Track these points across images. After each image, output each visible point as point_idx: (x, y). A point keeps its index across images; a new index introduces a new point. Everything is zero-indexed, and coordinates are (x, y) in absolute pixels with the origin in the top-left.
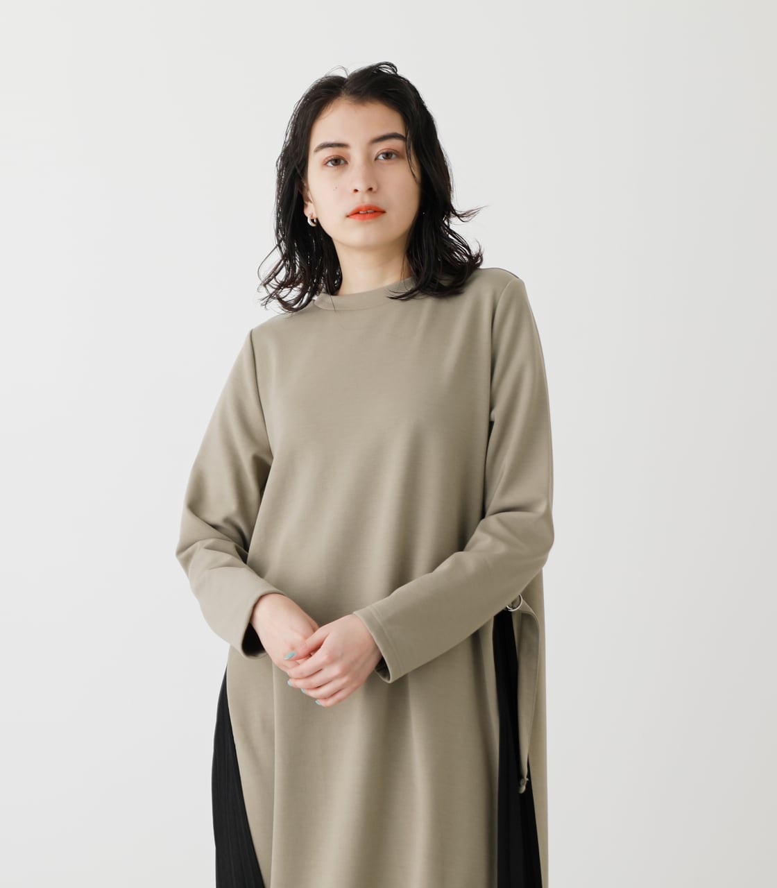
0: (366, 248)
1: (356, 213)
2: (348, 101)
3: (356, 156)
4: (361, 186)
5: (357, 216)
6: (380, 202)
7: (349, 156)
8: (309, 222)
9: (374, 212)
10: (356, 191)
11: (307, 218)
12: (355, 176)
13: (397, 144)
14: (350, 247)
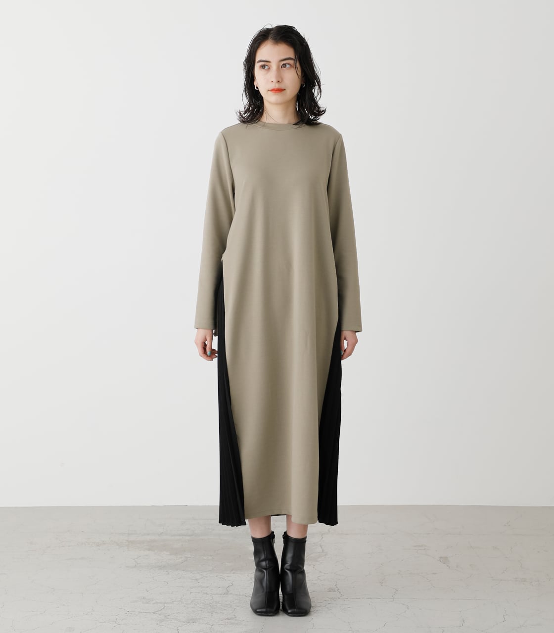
0: (277, 104)
1: (272, 90)
2: (271, 43)
3: (274, 66)
4: (274, 80)
5: (273, 91)
6: (282, 87)
7: (271, 66)
8: (255, 88)
9: (280, 90)
10: (272, 82)
11: (254, 86)
12: (272, 75)
13: (292, 62)
14: (270, 103)
